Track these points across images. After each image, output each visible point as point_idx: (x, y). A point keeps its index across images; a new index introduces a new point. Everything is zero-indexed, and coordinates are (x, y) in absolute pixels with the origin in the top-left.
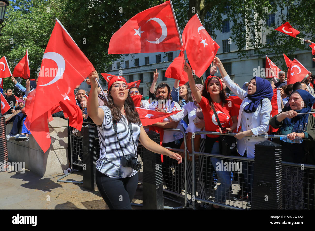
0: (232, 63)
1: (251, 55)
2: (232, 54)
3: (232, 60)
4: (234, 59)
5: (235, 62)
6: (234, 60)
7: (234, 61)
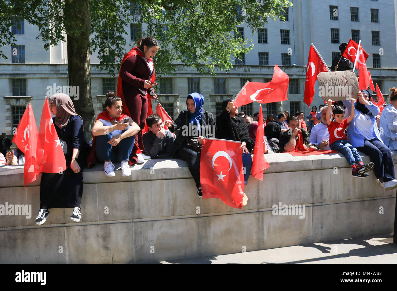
0: (28, 80)
1: (57, 72)
2: (29, 67)
3: (28, 75)
4: (31, 74)
5: (33, 78)
6: (32, 76)
7: (30, 77)
